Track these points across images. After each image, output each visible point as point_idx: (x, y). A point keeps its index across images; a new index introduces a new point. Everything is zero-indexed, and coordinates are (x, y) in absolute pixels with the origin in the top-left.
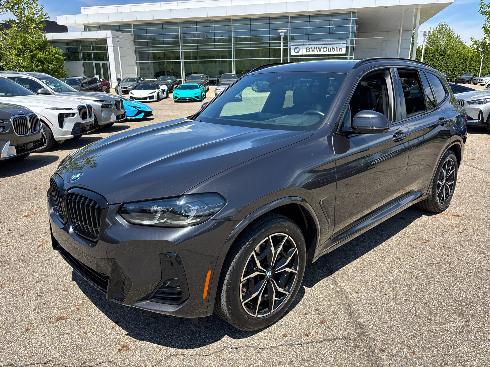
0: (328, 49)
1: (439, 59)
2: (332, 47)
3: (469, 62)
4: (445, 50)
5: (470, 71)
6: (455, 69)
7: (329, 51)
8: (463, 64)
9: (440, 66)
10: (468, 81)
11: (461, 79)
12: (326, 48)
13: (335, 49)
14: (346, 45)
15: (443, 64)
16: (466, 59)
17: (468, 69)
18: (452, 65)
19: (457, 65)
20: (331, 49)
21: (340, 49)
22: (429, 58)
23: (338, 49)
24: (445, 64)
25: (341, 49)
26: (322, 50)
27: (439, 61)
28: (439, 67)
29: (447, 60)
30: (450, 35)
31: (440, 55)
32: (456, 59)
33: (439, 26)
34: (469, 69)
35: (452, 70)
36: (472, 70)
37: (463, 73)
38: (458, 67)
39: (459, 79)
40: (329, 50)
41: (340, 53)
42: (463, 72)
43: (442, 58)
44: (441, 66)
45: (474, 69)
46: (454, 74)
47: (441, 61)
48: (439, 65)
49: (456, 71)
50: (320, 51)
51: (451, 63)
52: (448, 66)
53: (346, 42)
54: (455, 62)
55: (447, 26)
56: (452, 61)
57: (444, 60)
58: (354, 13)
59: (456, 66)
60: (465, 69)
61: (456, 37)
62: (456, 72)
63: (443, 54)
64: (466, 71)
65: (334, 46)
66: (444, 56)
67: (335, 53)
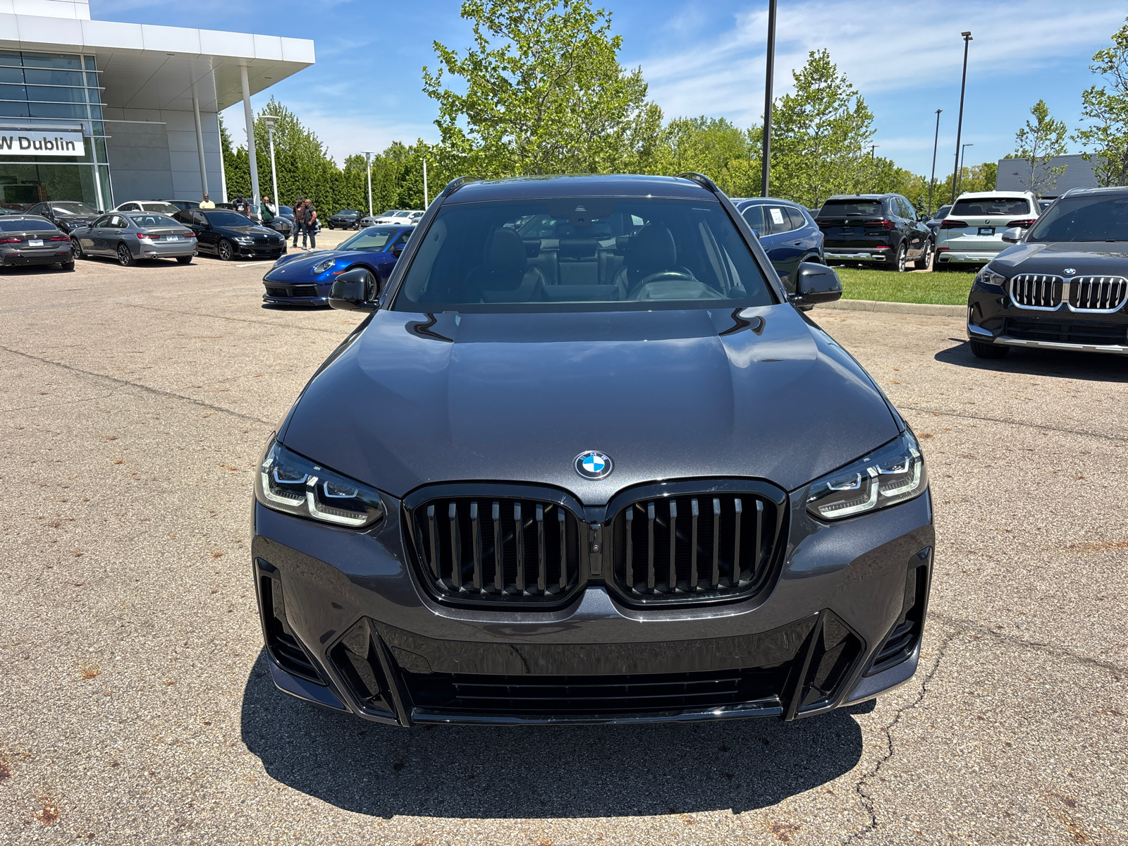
0: (34, 142)
1: (285, 178)
2: (45, 139)
3: (343, 188)
4: (295, 160)
5: (349, 204)
6: (320, 200)
7: (35, 148)
8: (334, 190)
9: (290, 193)
10: (353, 224)
11: (341, 221)
12: (28, 140)
13: (54, 143)
14: (83, 135)
15: (296, 190)
16: (336, 180)
17: (344, 201)
18: (313, 191)
19: (323, 192)
20: (40, 142)
21: (67, 143)
22: (266, 176)
23: (62, 143)
24: (299, 189)
25: (70, 145)
26: (16, 144)
27: (287, 182)
28: (289, 195)
29: (301, 181)
30: (294, 130)
31: (286, 169)
32: (318, 180)
33: (270, 109)
34: (346, 200)
35: (316, 202)
36: (352, 202)
37: (336, 208)
38: (326, 197)
39: (335, 220)
40: (38, 146)
41: (70, 153)
42: (337, 206)
43: (291, 177)
44: (292, 193)
45: (355, 200)
46: (320, 210)
47: (290, 182)
48: (288, 191)
49: (323, 203)
50: (10, 147)
51: (312, 187)
52: (305, 193)
53: (82, 127)
54: (318, 185)
55: (285, 110)
56: (313, 183)
57: (296, 181)
58: (89, 58)
59: (323, 195)
60: (339, 200)
61: (305, 134)
62: (325, 207)
63: (293, 168)
64: (341, 204)
65: (50, 136)
66: (294, 172)
67: (54, 152)
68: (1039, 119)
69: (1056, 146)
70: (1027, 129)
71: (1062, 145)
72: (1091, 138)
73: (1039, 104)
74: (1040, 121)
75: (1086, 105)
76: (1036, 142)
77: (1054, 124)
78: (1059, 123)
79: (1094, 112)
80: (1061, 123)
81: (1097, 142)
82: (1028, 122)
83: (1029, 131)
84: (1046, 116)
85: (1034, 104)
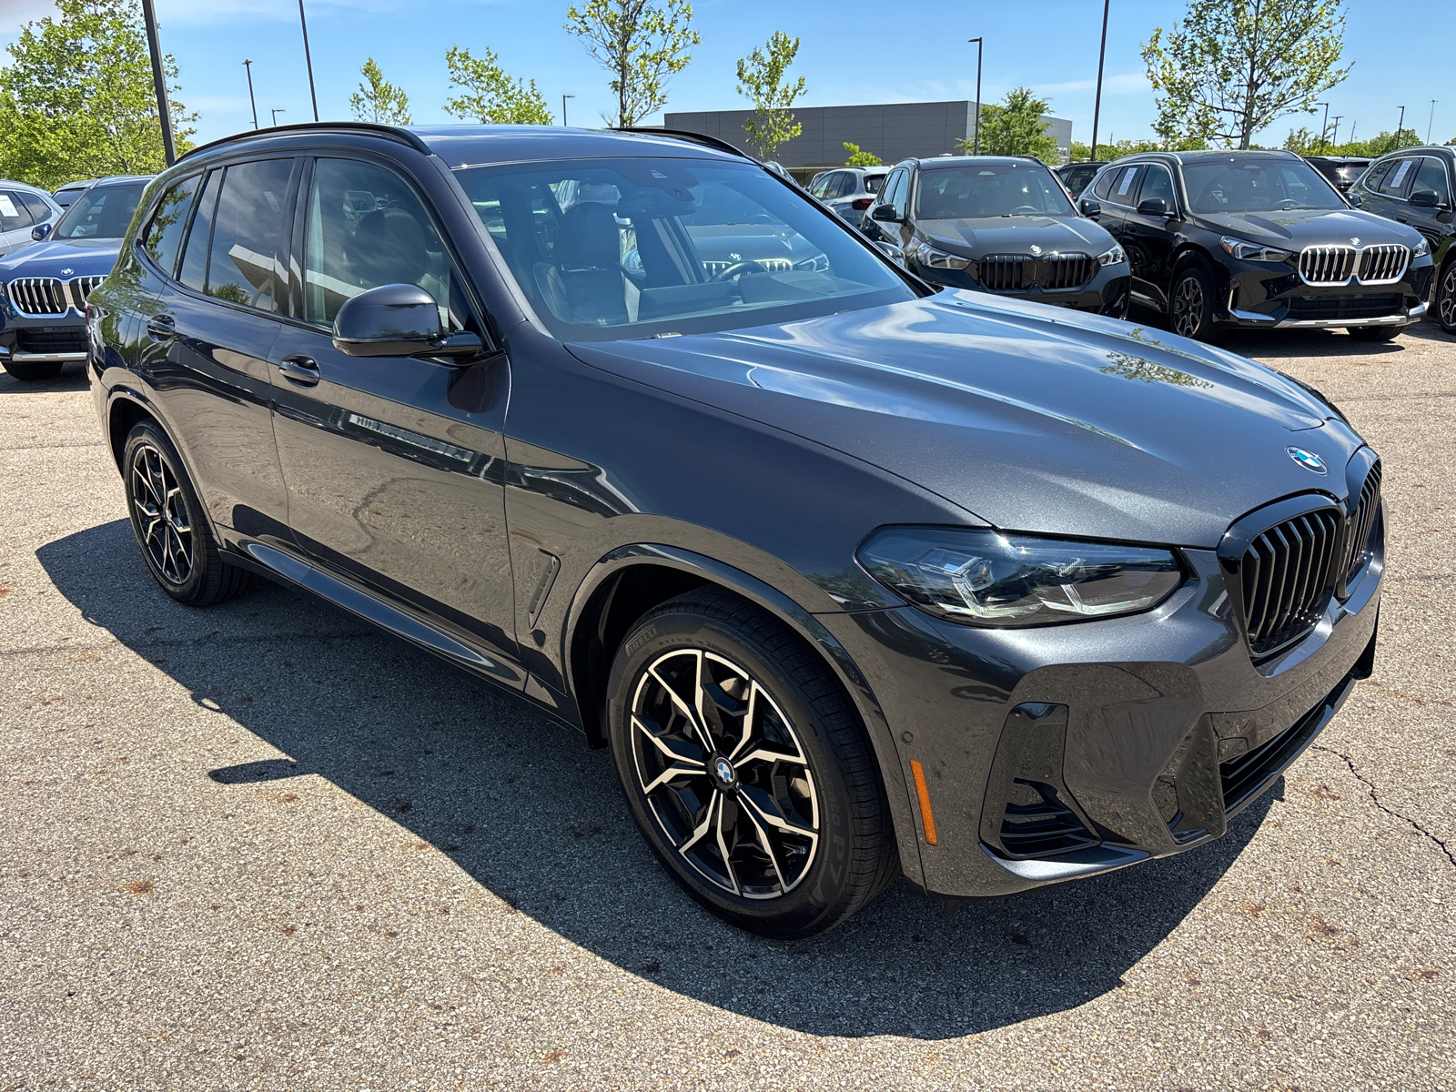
68: (373, 83)
69: (400, 118)
70: (362, 95)
71: (407, 117)
72: (467, 109)
73: (369, 64)
74: (375, 86)
75: (452, 70)
76: (375, 111)
77: (392, 90)
78: (397, 89)
79: (463, 80)
80: (400, 90)
81: (474, 114)
82: (361, 85)
83: (364, 97)
84: (380, 79)
85: (363, 65)
